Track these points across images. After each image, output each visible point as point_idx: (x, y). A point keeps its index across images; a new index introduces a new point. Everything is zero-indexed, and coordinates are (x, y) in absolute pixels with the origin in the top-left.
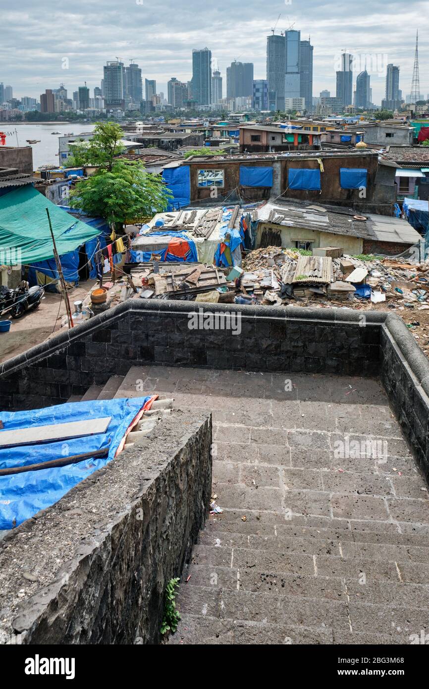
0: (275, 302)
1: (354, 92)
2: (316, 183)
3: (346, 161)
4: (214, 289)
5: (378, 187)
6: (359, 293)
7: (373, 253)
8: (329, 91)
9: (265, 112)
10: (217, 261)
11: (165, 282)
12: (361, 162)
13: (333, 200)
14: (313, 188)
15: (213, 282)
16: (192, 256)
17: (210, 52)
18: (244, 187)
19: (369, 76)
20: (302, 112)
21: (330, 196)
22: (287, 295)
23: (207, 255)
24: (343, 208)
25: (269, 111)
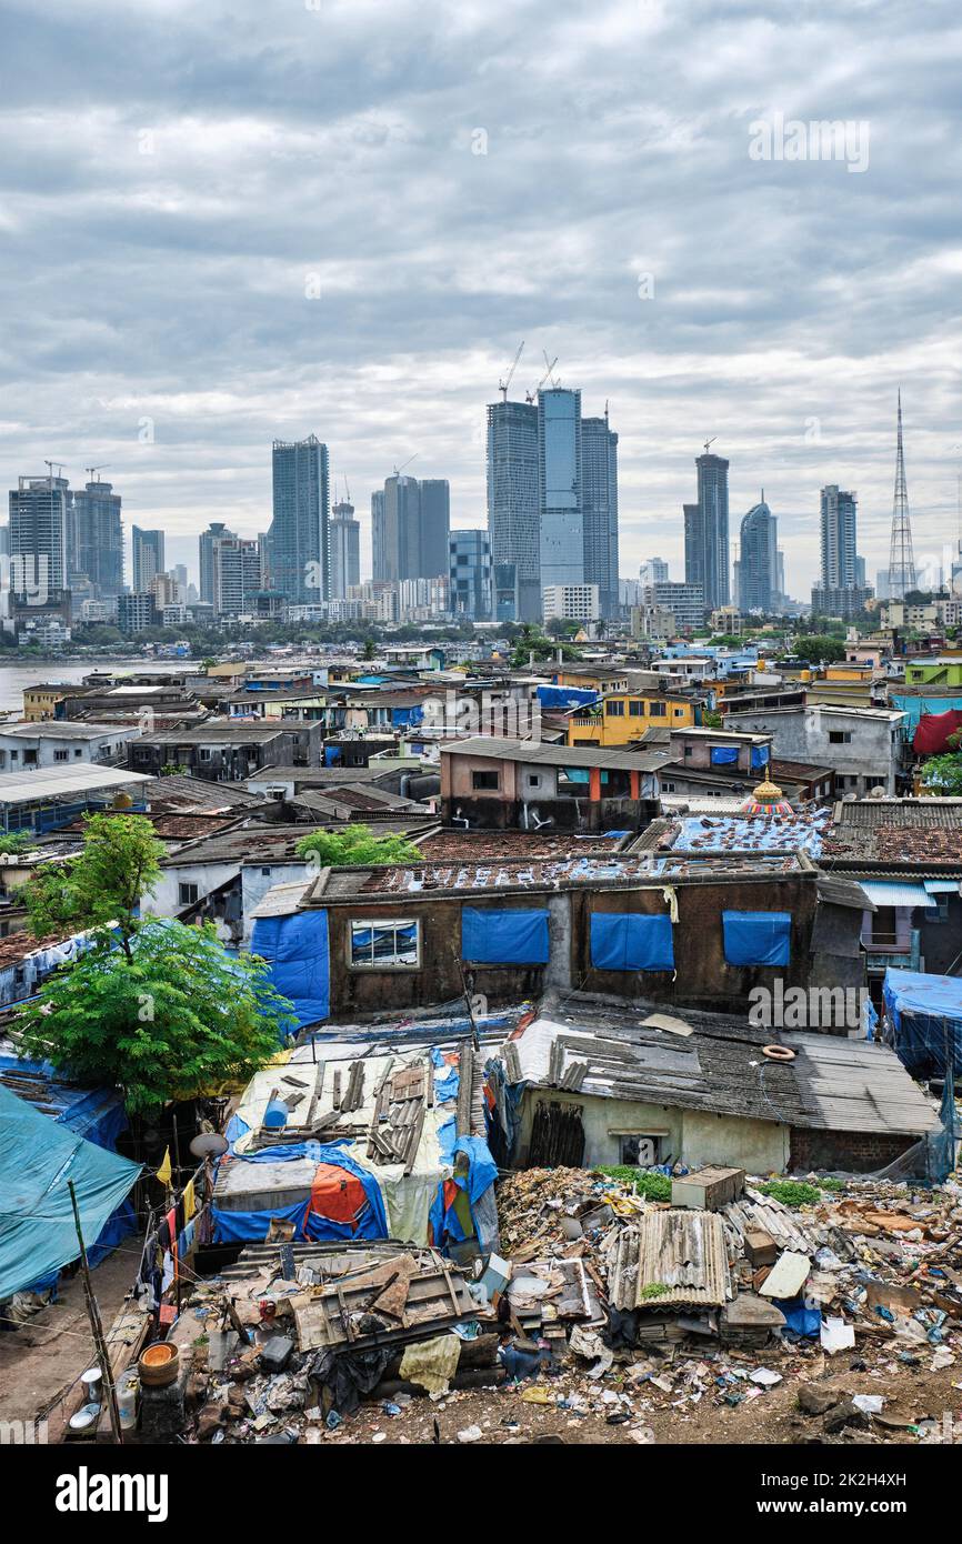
0: (597, 1359)
1: (736, 564)
2: (662, 952)
3: (738, 892)
4: (447, 1331)
5: (819, 961)
6: (794, 1326)
7: (815, 1170)
8: (664, 560)
9: (487, 625)
10: (436, 1231)
11: (318, 1310)
12: (775, 895)
13: (707, 998)
14: (653, 966)
15: (441, 1308)
16: (373, 1218)
17: (324, 448)
18: (473, 966)
19: (775, 519)
20: (592, 627)
21: (698, 987)
22: (625, 1339)
23: (411, 1218)
24: (733, 1017)
25: (497, 624)
